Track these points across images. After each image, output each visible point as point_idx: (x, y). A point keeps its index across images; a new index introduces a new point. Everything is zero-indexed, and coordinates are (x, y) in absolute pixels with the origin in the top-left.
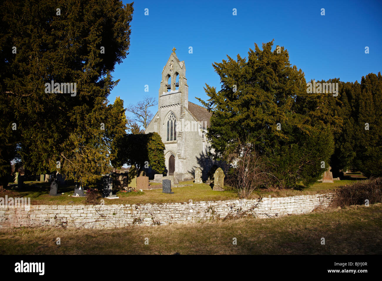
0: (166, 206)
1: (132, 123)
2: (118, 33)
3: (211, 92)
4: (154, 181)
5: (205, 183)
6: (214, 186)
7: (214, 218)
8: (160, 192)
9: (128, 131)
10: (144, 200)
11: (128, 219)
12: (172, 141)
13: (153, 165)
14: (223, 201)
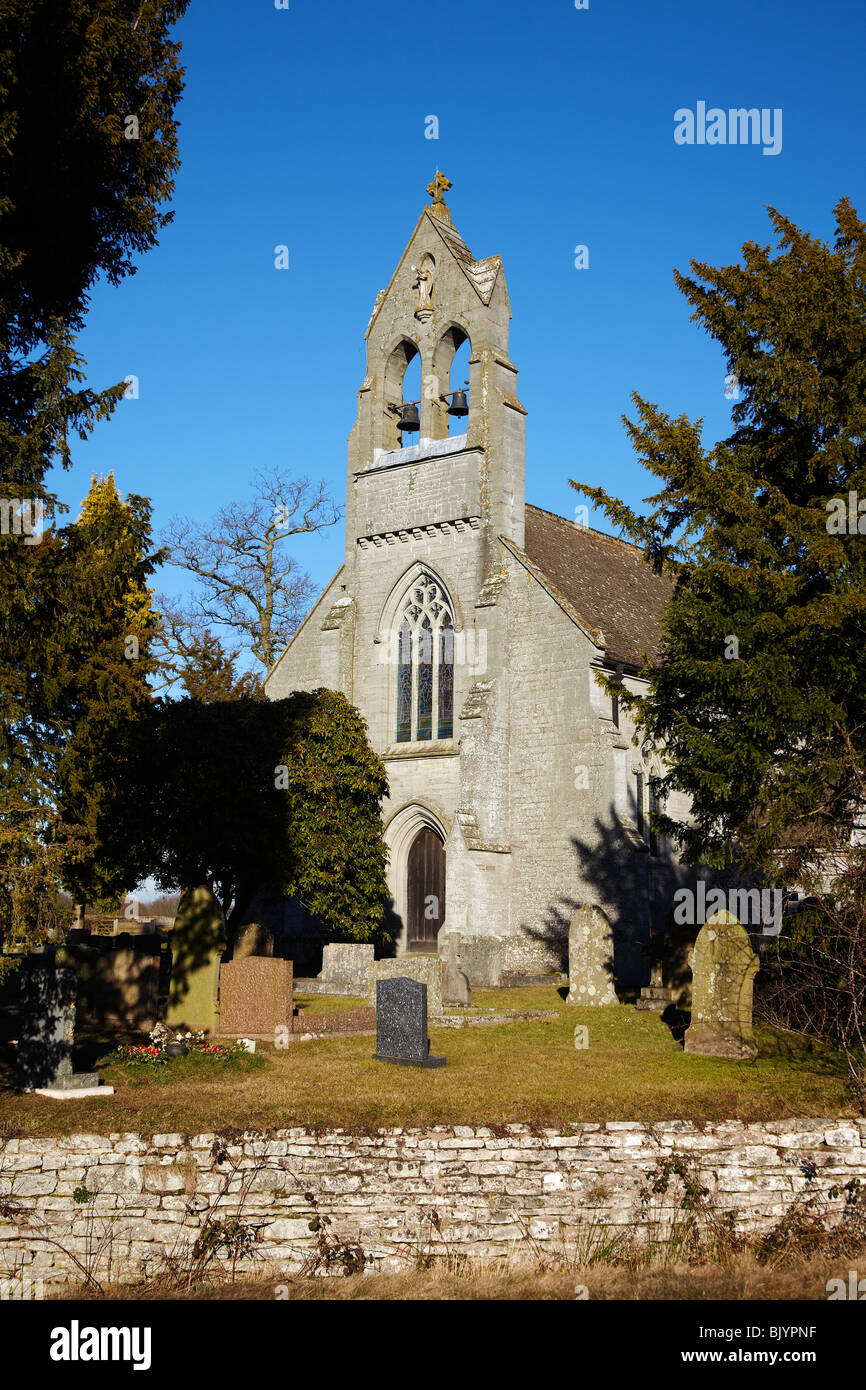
0: (401, 1144)
1: (184, 635)
2: (105, 88)
3: (674, 449)
4: (322, 988)
5: (633, 1001)
6: (693, 1028)
7: (696, 1233)
8: (357, 1057)
9: (163, 682)
10: (267, 1108)
11: (167, 1229)
12: (428, 744)
13: (317, 887)
14: (754, 1127)
